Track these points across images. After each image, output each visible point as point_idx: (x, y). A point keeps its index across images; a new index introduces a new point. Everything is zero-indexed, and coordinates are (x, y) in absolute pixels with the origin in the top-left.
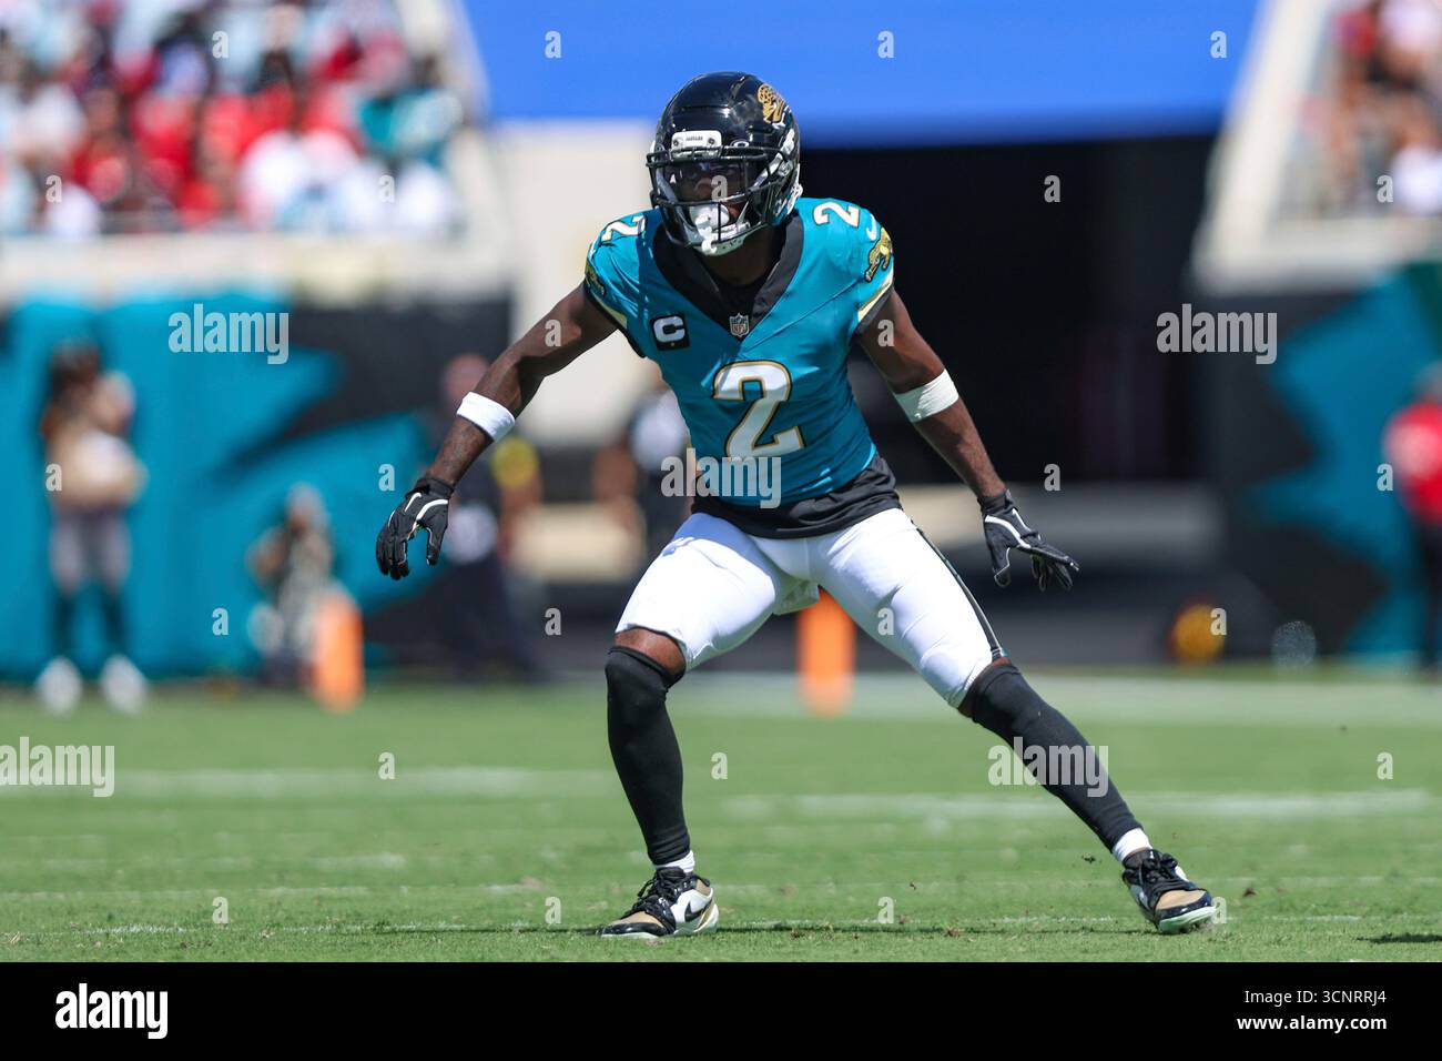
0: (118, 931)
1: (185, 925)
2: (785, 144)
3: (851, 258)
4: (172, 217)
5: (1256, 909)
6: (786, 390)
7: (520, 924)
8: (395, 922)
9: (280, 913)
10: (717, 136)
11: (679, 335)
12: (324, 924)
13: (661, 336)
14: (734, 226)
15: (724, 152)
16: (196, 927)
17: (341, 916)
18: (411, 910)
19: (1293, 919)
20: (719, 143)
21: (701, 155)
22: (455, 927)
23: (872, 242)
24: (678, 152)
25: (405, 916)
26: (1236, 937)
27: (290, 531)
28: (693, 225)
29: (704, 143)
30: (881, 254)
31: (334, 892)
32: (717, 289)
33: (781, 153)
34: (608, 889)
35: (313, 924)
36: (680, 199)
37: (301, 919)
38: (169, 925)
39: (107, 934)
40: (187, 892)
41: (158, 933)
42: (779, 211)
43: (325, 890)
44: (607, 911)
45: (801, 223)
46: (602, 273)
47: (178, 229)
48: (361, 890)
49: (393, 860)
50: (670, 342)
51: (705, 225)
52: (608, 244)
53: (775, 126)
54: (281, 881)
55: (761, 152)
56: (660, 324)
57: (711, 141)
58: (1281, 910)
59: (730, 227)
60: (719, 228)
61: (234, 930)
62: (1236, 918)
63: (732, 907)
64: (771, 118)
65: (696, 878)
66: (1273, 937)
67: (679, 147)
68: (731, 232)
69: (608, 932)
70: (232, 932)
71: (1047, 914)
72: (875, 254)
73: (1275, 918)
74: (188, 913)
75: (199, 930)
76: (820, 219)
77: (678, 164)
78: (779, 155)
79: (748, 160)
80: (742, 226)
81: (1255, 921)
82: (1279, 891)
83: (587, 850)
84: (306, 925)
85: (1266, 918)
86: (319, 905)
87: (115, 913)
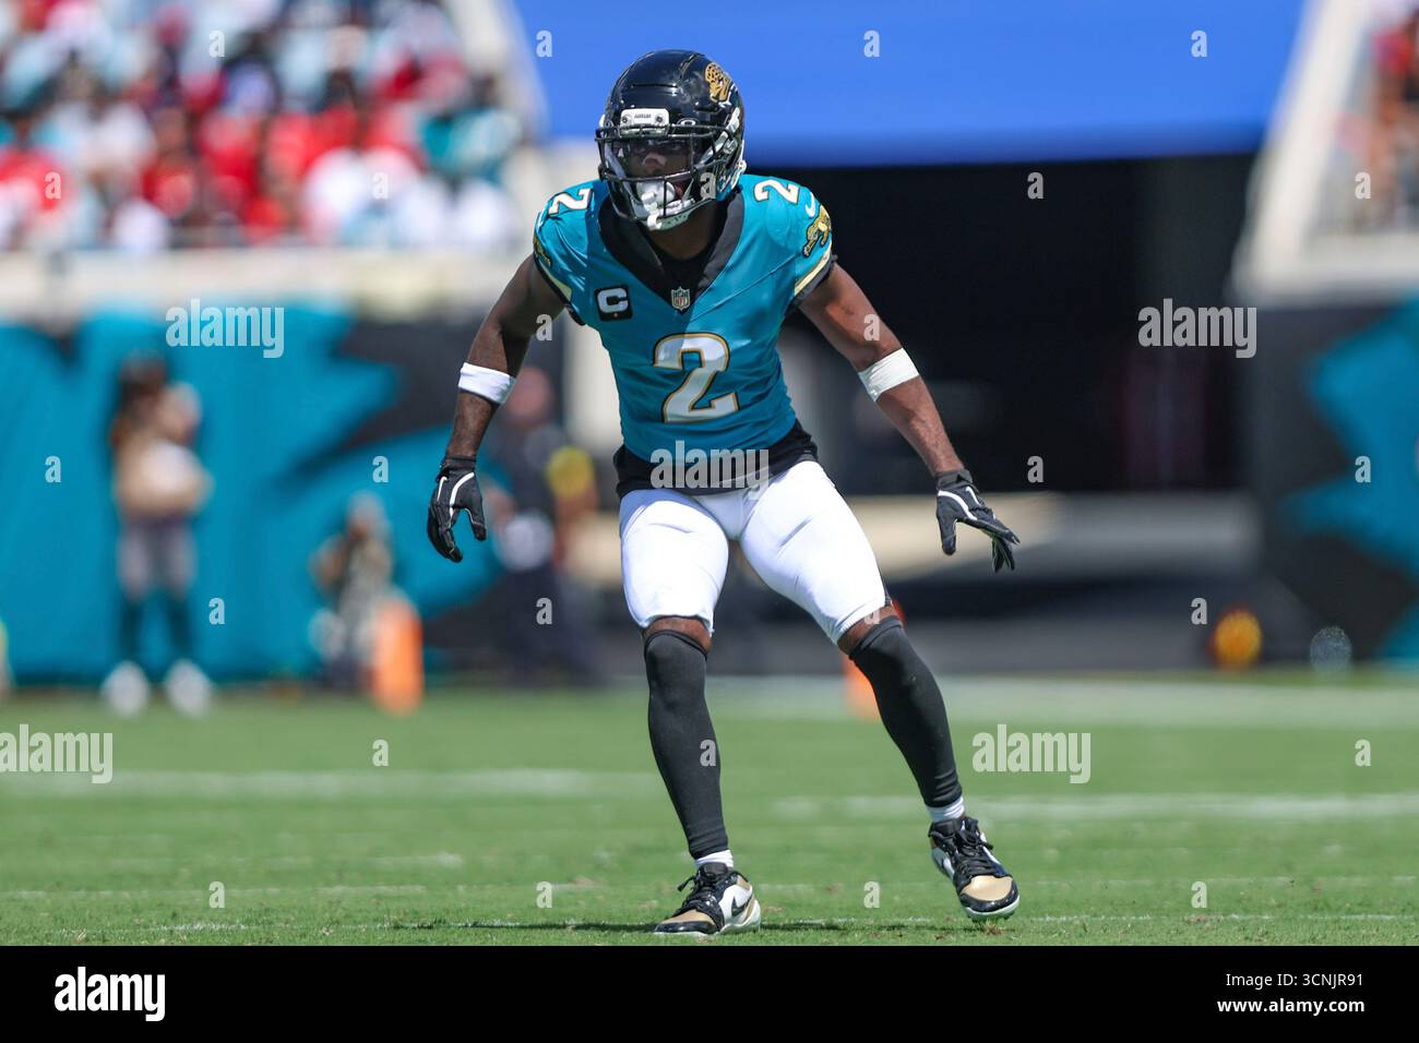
0: (182, 928)
1: (248, 922)
2: (732, 122)
3: (789, 234)
4: (237, 232)
5: (1291, 908)
6: (724, 361)
7: (573, 922)
8: (451, 919)
9: (340, 911)
10: (664, 113)
11: (622, 306)
12: (383, 921)
13: (604, 307)
14: (679, 202)
15: (671, 130)
16: (258, 924)
17: (399, 914)
18: (467, 909)
19: (1328, 917)
20: (666, 121)
21: (648, 133)
22: (510, 924)
23: (811, 218)
24: (627, 128)
25: (460, 914)
26: (1272, 935)
27: (351, 539)
28: (639, 200)
29: (652, 121)
30: (819, 230)
31: (392, 890)
32: (660, 263)
33: (726, 131)
34: (659, 890)
35: (371, 922)
36: (628, 175)
37: (359, 917)
38: (231, 923)
39: (172, 931)
40: (249, 891)
41: (221, 930)
42: (724, 186)
43: (383, 889)
44: (659, 910)
45: (742, 199)
46: (549, 245)
47: (244, 244)
48: (419, 889)
49: (450, 860)
50: (613, 313)
51: (650, 202)
52: (556, 218)
53: (722, 105)
54: (340, 880)
55: (708, 131)
56: (603, 296)
57: (659, 119)
58: (1316, 909)
59: (675, 203)
60: (664, 205)
61: (295, 927)
62: (1271, 917)
63: (780, 906)
64: (717, 97)
65: (736, 873)
66: (1308, 936)
67: (628, 124)
68: (676, 207)
69: (660, 930)
70: (292, 929)
71: (1087, 913)
72: (813, 231)
73: (1310, 917)
74: (250, 911)
75: (260, 928)
76: (760, 195)
77: (626, 140)
78: (724, 134)
79: (694, 138)
80: (687, 203)
81: (1290, 920)
82: (1314, 890)
83: (639, 850)
84: (365, 922)
85: (1302, 916)
86: (378, 904)
87: (179, 911)
